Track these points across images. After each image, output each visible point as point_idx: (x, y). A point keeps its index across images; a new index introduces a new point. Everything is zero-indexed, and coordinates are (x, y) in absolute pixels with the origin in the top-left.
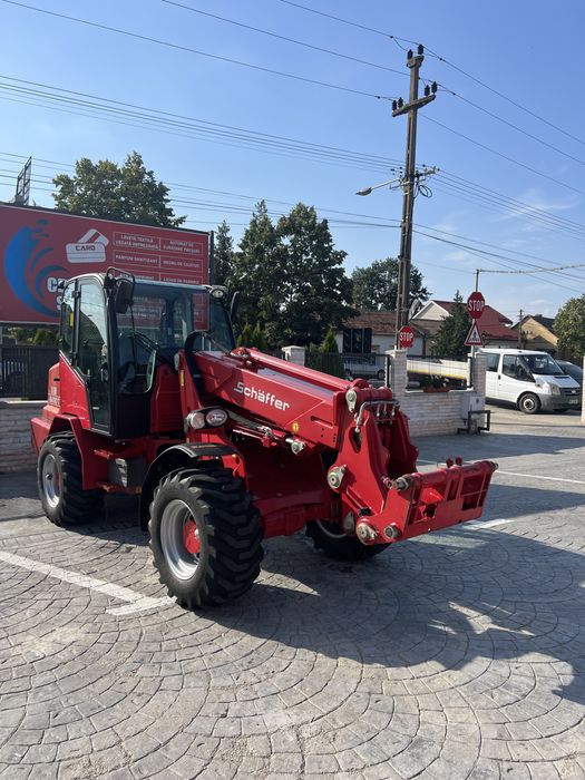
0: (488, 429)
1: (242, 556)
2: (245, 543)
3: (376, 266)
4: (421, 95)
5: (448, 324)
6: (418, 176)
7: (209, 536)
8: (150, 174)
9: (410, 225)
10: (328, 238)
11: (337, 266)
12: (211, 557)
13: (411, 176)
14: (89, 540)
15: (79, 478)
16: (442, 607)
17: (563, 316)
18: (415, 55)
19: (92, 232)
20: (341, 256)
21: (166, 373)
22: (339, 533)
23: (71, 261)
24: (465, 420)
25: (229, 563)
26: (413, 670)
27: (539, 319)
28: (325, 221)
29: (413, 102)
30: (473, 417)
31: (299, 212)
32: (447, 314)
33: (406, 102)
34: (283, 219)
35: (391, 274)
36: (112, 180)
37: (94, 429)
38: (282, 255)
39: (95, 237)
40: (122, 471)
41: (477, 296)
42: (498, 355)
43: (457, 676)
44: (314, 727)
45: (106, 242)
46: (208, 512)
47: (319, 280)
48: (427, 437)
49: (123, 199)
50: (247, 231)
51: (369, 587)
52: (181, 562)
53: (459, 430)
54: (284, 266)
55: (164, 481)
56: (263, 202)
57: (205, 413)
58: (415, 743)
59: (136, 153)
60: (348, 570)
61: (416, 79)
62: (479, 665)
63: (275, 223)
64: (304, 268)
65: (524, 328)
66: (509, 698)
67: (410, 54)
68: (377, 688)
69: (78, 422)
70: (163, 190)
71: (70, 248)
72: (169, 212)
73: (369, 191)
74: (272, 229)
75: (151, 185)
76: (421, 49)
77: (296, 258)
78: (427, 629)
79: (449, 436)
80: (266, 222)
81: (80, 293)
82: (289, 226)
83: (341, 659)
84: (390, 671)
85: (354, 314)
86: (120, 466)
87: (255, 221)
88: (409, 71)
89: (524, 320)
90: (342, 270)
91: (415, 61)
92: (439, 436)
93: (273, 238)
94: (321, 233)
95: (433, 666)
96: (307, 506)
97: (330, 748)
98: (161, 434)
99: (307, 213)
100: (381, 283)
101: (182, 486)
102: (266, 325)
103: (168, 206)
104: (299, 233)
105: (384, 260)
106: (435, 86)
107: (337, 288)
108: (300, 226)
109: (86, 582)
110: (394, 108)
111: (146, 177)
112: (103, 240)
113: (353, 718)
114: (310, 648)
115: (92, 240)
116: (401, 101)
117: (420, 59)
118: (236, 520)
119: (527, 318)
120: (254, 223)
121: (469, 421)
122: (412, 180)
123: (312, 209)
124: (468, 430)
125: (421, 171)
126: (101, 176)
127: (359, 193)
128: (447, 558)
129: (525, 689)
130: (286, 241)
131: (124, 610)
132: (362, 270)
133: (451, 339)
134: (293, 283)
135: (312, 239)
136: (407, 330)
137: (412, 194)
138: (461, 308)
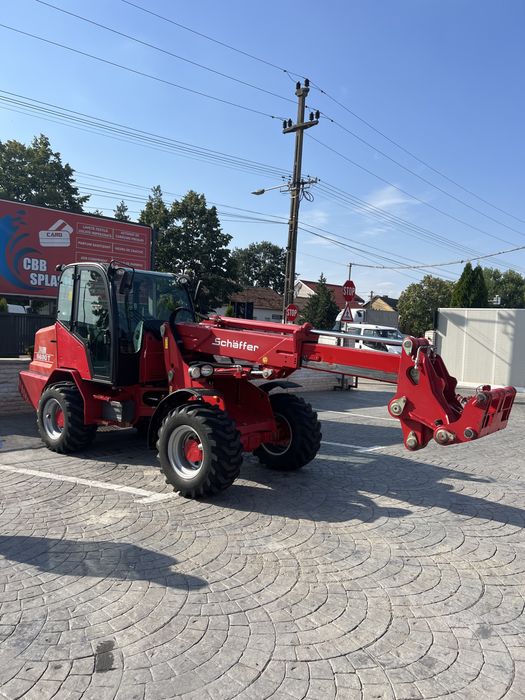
0: (356, 387)
1: (232, 461)
2: (234, 452)
3: (252, 247)
4: (307, 119)
5: (314, 300)
6: (303, 183)
7: (212, 447)
8: (57, 155)
9: (296, 223)
10: (216, 223)
11: (224, 247)
12: (213, 460)
13: (297, 184)
14: (91, 462)
15: (81, 415)
16: (353, 494)
17: (405, 297)
18: (303, 86)
19: (60, 222)
20: (227, 239)
21: (150, 338)
22: (279, 452)
23: (43, 245)
24: (339, 380)
25: (224, 464)
26: (345, 524)
27: (385, 299)
28: (214, 208)
29: (301, 124)
30: (346, 377)
31: (191, 199)
32: (313, 293)
33: (295, 123)
34: (177, 204)
35: (265, 255)
36: (20, 158)
37: (94, 380)
38: (175, 235)
39: (63, 225)
40: (117, 410)
41: (350, 284)
42: (360, 329)
43: (370, 525)
44: (298, 548)
45: (71, 230)
46: (211, 432)
47: (208, 259)
48: (311, 392)
49: (29, 176)
50: (143, 212)
51: (303, 484)
52: (183, 468)
53: (335, 387)
54: (177, 244)
55: (171, 414)
56: (159, 187)
57: (200, 367)
58: (355, 553)
59: (42, 136)
60: (286, 476)
61: (303, 106)
62: (382, 520)
63: (169, 208)
64: (195, 247)
65: (374, 306)
66: (401, 533)
67: (299, 85)
68: (326, 531)
69: (78, 374)
70: (69, 171)
71: (42, 234)
72: (75, 191)
73: (263, 192)
74: (166, 211)
75: (57, 165)
76: (307, 82)
77: (187, 239)
78: (347, 505)
79: (327, 392)
80: (161, 204)
81: (79, 276)
82: (182, 210)
83: (300, 520)
84: (331, 524)
85: (238, 289)
86: (116, 407)
87: (151, 204)
88: (297, 99)
89: (374, 299)
90: (229, 251)
91: (303, 92)
92: (320, 391)
93: (167, 218)
94: (210, 218)
95: (355, 521)
96: (261, 432)
97: (310, 556)
98: (148, 383)
99: (197, 200)
100: (257, 263)
101: (189, 416)
102: (161, 296)
103: (73, 185)
104: (191, 217)
105: (260, 243)
106: (318, 114)
107: (224, 267)
108: (193, 210)
109: (108, 486)
110: (285, 127)
111: (52, 158)
112: (69, 229)
113: (317, 545)
114: (280, 515)
115: (60, 228)
116: (290, 121)
117: (307, 91)
118: (228, 437)
119: (376, 298)
120: (149, 205)
121: (342, 380)
122: (299, 186)
123: (203, 197)
124: (341, 388)
125: (306, 180)
126: (10, 154)
127: (254, 193)
128: (349, 468)
129: (410, 529)
130: (179, 223)
131: (146, 500)
132: (240, 250)
133: (316, 314)
134: (185, 260)
135: (202, 222)
136: (292, 307)
137: (298, 198)
138: (325, 289)
